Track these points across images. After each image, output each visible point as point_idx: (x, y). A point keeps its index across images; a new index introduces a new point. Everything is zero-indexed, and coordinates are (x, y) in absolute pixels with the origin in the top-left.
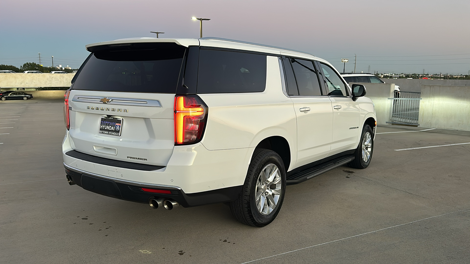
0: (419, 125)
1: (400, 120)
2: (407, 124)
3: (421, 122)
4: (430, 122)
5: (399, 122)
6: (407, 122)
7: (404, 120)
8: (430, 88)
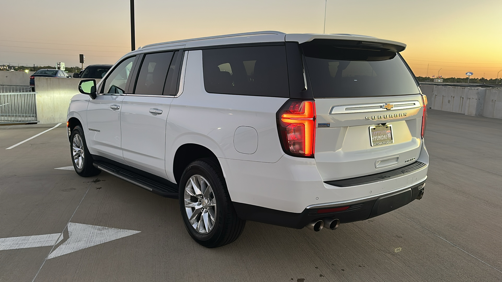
0: (39, 122)
1: (8, 119)
2: (18, 122)
3: (42, 119)
4: (53, 117)
5: (6, 122)
6: (18, 120)
7: (13, 119)
8: (47, 80)
